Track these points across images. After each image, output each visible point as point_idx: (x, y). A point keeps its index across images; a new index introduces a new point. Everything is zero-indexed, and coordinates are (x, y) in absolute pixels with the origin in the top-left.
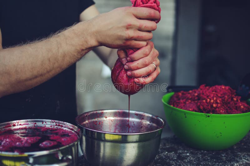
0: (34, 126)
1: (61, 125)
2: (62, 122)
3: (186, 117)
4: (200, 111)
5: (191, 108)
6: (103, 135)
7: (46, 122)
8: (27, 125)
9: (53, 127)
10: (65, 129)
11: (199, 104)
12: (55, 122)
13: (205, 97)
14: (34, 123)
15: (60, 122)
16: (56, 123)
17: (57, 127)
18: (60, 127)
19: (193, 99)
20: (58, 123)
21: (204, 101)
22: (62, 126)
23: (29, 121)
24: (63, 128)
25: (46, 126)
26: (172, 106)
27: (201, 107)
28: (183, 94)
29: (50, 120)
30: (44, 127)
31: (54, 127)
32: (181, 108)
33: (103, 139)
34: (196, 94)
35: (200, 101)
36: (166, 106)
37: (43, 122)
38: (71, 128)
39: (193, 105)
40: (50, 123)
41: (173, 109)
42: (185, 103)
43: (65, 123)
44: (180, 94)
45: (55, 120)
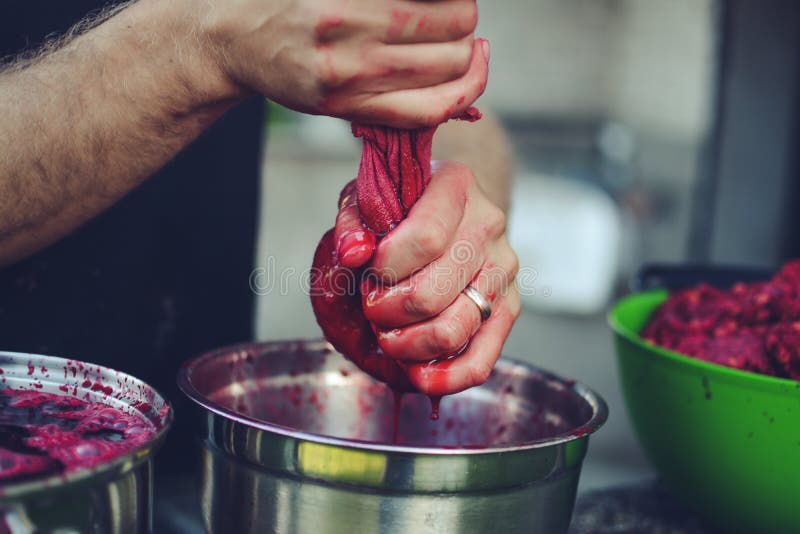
1: (105, 385)
2: (112, 372)
3: (708, 396)
4: (778, 370)
5: (735, 356)
6: (289, 448)
7: (44, 370)
9: (70, 393)
10: (117, 403)
11: (772, 338)
12: (81, 368)
15: (103, 369)
16: (86, 373)
17: (88, 395)
18: (100, 394)
19: (747, 320)
20: (93, 375)
22: (108, 391)
24: (110, 399)
25: (41, 386)
26: (649, 344)
27: (784, 356)
28: (705, 297)
29: (64, 361)
30: (32, 392)
31: (75, 393)
32: (692, 353)
33: (290, 468)
34: (763, 298)
35: (777, 327)
36: (623, 343)
37: (31, 369)
38: (144, 400)
39: (746, 344)
40: (60, 375)
41: (652, 356)
42: (709, 333)
43: (122, 375)
44: (693, 297)
45: (85, 361)
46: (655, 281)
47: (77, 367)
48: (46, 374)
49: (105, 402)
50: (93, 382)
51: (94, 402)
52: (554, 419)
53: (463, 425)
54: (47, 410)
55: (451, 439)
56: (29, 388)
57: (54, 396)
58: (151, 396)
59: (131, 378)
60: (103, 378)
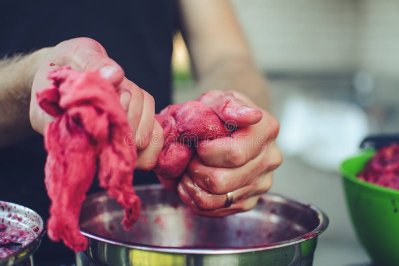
1: (19, 216)
2: (22, 208)
3: (396, 210)
6: (123, 254)
10: (24, 226)
12: (6, 206)
15: (17, 206)
16: (9, 209)
17: (9, 222)
18: (16, 221)
20: (13, 210)
22: (20, 219)
24: (20, 224)
26: (361, 181)
28: (396, 152)
31: (3, 221)
32: (386, 185)
33: (124, 265)
38: (36, 224)
41: (361, 187)
43: (27, 209)
44: (389, 153)
45: (8, 202)
47: (4, 206)
49: (18, 226)
50: (13, 214)
51: (12, 226)
52: (298, 227)
53: (247, 234)
55: (240, 243)
59: (31, 211)
60: (18, 212)
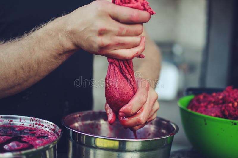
0: (10, 123)
1: (42, 124)
2: (44, 120)
3: (206, 124)
4: (225, 117)
5: (213, 113)
6: (93, 140)
7: (24, 120)
8: (1, 122)
9: (32, 127)
10: (45, 129)
11: (223, 108)
12: (35, 119)
13: (232, 100)
14: (10, 120)
15: (41, 120)
16: (36, 121)
17: (37, 127)
18: (40, 126)
19: (216, 103)
20: (38, 121)
21: (231, 105)
22: (43, 126)
23: (5, 118)
24: (43, 128)
25: (23, 125)
26: (189, 110)
27: (227, 113)
28: (205, 97)
29: (30, 118)
30: (21, 126)
31: (33, 126)
32: (201, 113)
33: (93, 145)
34: (221, 97)
35: (224, 105)
36: (182, 110)
37: (21, 120)
38: (53, 128)
39: (216, 110)
40: (29, 121)
41: (190, 113)
42: (206, 107)
43: (47, 121)
44: (201, 97)
45: (36, 118)
46: (190, 92)
47: (34, 119)
48: (25, 121)
49: (42, 129)
50: (38, 123)
51: (39, 129)
52: (164, 131)
54: (25, 131)
56: (20, 125)
57: (27, 127)
58: (55, 127)
59: (49, 122)
60: (41, 122)
